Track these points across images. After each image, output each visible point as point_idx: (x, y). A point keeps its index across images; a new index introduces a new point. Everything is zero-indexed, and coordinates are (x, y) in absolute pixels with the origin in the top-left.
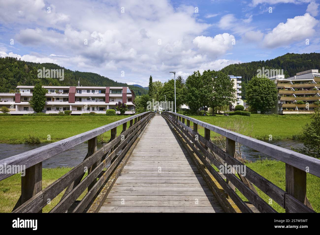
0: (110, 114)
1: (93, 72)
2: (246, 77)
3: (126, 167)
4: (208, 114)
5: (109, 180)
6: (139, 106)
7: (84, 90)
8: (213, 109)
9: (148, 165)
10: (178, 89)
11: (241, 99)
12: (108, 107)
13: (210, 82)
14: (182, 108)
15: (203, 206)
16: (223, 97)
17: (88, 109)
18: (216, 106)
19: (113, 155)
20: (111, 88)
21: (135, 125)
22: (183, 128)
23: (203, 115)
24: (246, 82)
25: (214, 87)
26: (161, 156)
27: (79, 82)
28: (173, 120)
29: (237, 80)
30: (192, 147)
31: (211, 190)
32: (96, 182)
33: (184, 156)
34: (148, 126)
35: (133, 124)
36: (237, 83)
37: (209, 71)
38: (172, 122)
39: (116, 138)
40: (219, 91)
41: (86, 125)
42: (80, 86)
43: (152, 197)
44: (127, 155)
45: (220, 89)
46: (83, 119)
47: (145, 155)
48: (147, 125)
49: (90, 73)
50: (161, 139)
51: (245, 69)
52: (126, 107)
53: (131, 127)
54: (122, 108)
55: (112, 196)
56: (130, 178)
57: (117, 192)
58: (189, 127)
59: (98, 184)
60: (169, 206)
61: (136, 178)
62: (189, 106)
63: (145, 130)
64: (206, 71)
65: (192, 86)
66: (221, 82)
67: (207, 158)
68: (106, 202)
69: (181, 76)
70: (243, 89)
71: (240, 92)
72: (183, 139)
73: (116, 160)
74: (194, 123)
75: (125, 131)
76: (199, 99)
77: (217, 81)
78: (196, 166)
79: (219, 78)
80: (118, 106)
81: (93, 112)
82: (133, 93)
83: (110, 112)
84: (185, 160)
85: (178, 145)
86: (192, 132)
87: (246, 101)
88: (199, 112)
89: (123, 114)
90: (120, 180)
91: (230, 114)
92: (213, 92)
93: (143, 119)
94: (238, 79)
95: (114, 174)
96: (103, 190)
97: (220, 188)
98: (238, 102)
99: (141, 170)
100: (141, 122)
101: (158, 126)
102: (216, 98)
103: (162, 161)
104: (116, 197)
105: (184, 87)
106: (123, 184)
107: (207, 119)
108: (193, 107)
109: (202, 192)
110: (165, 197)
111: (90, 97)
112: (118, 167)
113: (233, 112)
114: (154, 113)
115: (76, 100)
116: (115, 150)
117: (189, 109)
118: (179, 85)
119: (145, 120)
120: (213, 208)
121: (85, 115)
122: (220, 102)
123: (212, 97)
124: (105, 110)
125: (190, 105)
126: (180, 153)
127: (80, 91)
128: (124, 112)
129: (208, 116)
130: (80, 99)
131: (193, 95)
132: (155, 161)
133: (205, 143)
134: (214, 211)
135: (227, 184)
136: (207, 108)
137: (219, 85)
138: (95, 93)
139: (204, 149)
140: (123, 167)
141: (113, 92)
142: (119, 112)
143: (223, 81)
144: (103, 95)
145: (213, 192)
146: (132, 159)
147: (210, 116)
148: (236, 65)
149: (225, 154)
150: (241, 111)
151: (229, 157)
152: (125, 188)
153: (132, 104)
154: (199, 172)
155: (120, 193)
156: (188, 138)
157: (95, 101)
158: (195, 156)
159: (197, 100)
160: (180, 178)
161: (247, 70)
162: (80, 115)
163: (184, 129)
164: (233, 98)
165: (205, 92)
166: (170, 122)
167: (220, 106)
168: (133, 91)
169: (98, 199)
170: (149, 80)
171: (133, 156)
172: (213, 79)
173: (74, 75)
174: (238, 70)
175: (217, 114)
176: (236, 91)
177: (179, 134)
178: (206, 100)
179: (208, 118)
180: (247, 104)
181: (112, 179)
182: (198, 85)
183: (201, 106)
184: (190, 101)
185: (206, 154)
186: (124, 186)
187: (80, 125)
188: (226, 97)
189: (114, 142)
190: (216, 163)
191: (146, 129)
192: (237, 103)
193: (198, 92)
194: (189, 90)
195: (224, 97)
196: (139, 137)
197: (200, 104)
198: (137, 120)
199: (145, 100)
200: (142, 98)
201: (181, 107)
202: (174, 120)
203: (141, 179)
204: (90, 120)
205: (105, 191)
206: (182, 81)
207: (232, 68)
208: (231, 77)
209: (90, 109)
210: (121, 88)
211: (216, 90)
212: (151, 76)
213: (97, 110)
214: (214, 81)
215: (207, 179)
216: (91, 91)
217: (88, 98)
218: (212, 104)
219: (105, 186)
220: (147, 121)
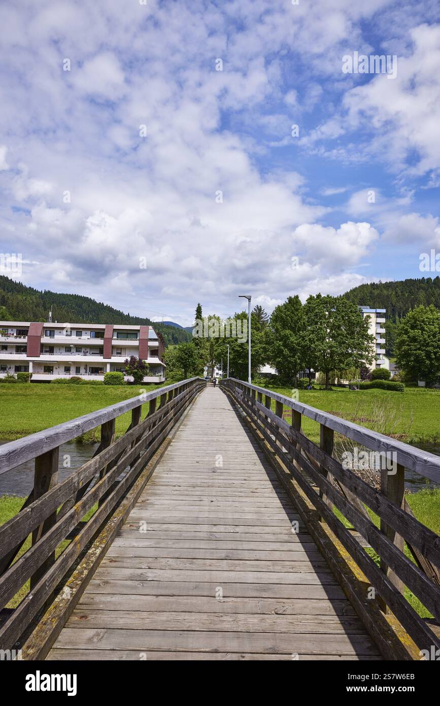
0: (112, 381)
1: (80, 295)
2: (393, 310)
3: (134, 513)
4: (316, 387)
5: (90, 551)
6: (173, 365)
7: (59, 331)
8: (327, 376)
9: (187, 508)
10: (254, 332)
11: (384, 355)
12: (108, 366)
13: (320, 319)
14: (263, 372)
15: (322, 631)
16: (348, 351)
17: (67, 370)
18: (332, 370)
19: (103, 488)
20: (116, 327)
21: (162, 410)
22: (266, 418)
23: (306, 388)
24: (394, 322)
25: (328, 331)
26: (218, 485)
27: (50, 314)
28: (244, 398)
29: (377, 317)
30: (288, 465)
31: (339, 582)
32: (54, 562)
33: (269, 484)
34: (190, 410)
35: (157, 408)
36: (377, 323)
37: (319, 296)
38: (241, 402)
39: (112, 445)
40: (339, 339)
41: (62, 404)
42: (53, 322)
43: (194, 600)
44: (140, 481)
45: (342, 335)
46: (56, 391)
47: (180, 481)
48: (188, 408)
49: (75, 295)
50: (218, 441)
51: (392, 293)
52: (147, 368)
53: (151, 416)
54: (138, 370)
55: (92, 596)
56: (141, 545)
57: (106, 583)
58: (281, 417)
59: (56, 570)
60: (235, 630)
61: (158, 543)
62: (277, 369)
63: (183, 420)
64: (314, 297)
65: (284, 326)
66: (343, 319)
67: (325, 496)
68: (75, 614)
69: (260, 307)
70: (387, 336)
71: (383, 341)
72: (266, 442)
73: (110, 497)
74: (293, 410)
75: (136, 427)
76: (299, 354)
77: (336, 318)
78: (298, 513)
79: (339, 311)
80: (130, 365)
81: (76, 376)
82: (161, 338)
83: (112, 377)
84: (271, 495)
85: (255, 457)
86: (289, 429)
87: (395, 359)
88: (297, 381)
89: (138, 381)
90: (117, 549)
91: (363, 387)
92: (327, 340)
93: (179, 396)
94: (379, 315)
95: (104, 534)
96: (71, 579)
97: (361, 579)
98: (379, 362)
99: (171, 520)
100: (176, 402)
101: (213, 410)
102: (332, 353)
103: (219, 499)
104: (103, 598)
105: (267, 329)
106: (125, 560)
107: (314, 397)
108: (285, 371)
109: (317, 588)
110: (227, 602)
111: (72, 344)
112: (114, 514)
113: (367, 382)
114: (205, 382)
115: (42, 351)
116: (108, 474)
117: (277, 374)
118: (256, 324)
119: (185, 397)
120: (349, 638)
121: (59, 383)
122: (341, 361)
123: (324, 350)
124: (103, 373)
125: (278, 367)
126: (261, 478)
127: (51, 332)
128: (141, 378)
129: (315, 389)
130: (51, 349)
131: (285, 345)
132: (204, 498)
133: (322, 460)
134: (353, 649)
135: (382, 576)
136: (315, 374)
137: (339, 327)
138: (83, 337)
139: (320, 475)
140: (127, 513)
141: (119, 335)
142: (132, 379)
143: (349, 317)
144: (99, 342)
145: (345, 589)
146: (150, 491)
147: (320, 389)
148: (373, 285)
149: (377, 498)
150: (384, 381)
151: (391, 508)
152: (127, 572)
153: (159, 362)
154: (306, 528)
155: (115, 586)
156: (278, 443)
157: (82, 353)
158: (295, 486)
159: (293, 357)
160: (262, 546)
161: (397, 297)
162: (49, 382)
163: (269, 420)
164: (369, 353)
165: (310, 339)
166: (237, 403)
167: (341, 370)
168: (161, 335)
169: (55, 608)
170: (195, 313)
171: (154, 484)
172: (327, 313)
173: (42, 300)
174: (379, 296)
175: (334, 385)
176: (375, 338)
177: (258, 432)
178: (311, 357)
179: (316, 394)
180: (398, 367)
181: (97, 547)
182: (296, 326)
183: (302, 368)
184: (279, 357)
185: (325, 488)
186: (125, 565)
187: (48, 404)
188: (355, 352)
189: (107, 456)
190: (352, 516)
191: (185, 418)
192: (377, 365)
193: (296, 340)
194: (278, 335)
195: (350, 351)
196: (170, 437)
197: (300, 364)
198: (166, 399)
199: (186, 354)
200: (180, 349)
201: (260, 370)
202: (246, 399)
203: (169, 546)
204: (70, 394)
205: (77, 584)
206: (263, 316)
207: (366, 291)
208: (364, 311)
209: (71, 370)
210: (137, 327)
211: (333, 337)
212: (199, 305)
213: (86, 372)
214: (330, 316)
215: (327, 551)
216: (74, 332)
217: (68, 348)
218: (326, 366)
219: (79, 567)
220: (189, 399)
